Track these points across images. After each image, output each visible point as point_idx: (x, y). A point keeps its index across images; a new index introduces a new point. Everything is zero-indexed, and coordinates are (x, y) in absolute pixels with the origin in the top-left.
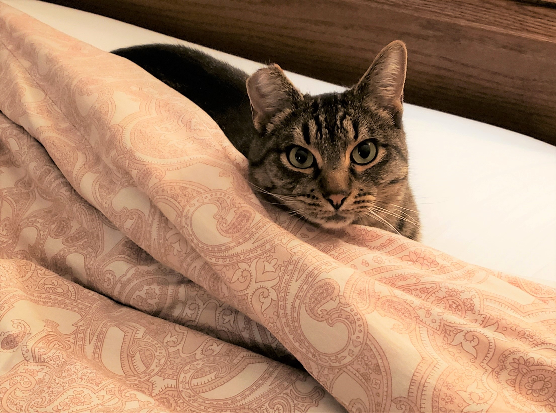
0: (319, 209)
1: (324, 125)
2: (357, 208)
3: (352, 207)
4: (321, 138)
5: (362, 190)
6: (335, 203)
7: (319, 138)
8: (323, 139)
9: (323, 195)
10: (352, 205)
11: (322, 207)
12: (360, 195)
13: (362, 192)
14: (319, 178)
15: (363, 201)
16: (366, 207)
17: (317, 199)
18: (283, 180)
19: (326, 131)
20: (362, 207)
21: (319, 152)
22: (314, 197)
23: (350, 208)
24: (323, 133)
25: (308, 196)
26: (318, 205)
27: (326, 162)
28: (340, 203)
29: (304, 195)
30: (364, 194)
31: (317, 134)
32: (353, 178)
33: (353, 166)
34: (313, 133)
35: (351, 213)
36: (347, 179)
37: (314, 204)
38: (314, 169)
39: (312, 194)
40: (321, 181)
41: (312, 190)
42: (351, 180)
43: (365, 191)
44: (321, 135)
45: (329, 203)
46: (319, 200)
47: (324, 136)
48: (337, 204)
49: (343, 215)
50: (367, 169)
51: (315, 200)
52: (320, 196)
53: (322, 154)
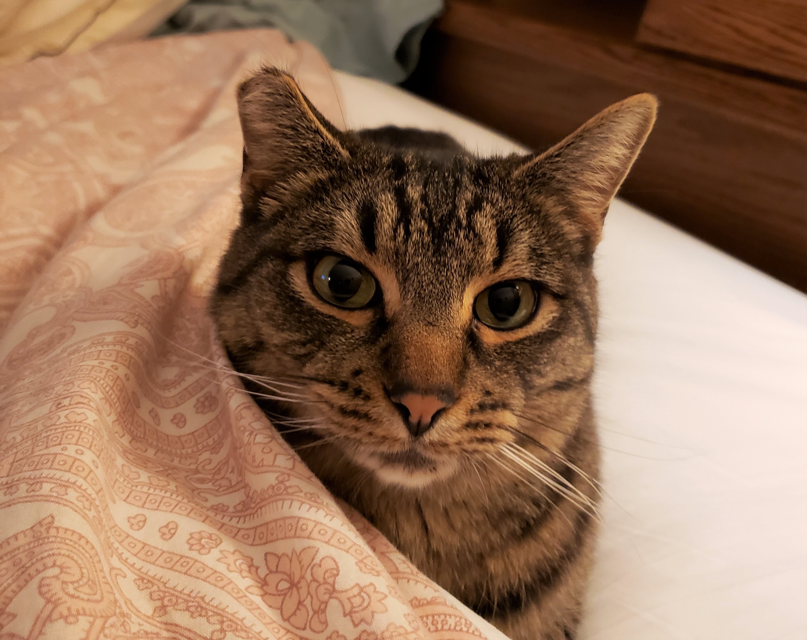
0: (367, 427)
1: (417, 211)
2: (471, 441)
3: (457, 436)
4: (406, 240)
5: (488, 393)
6: (414, 419)
7: (400, 239)
8: (410, 244)
9: (385, 389)
10: (458, 431)
11: (376, 422)
12: (482, 407)
13: (488, 400)
14: (382, 342)
15: (488, 426)
16: (492, 441)
17: (367, 398)
18: (283, 330)
19: (423, 224)
20: (483, 440)
21: (397, 273)
22: (358, 392)
23: (452, 438)
24: (412, 228)
25: (344, 386)
26: (366, 417)
27: (408, 302)
28: (427, 419)
29: (331, 383)
30: (494, 407)
31: (395, 230)
32: (471, 358)
33: (477, 327)
34: (386, 226)
35: (451, 453)
36: (458, 358)
37: (355, 413)
38: (374, 316)
39: (354, 383)
40: (385, 350)
41: (357, 373)
42: (465, 363)
43: (496, 397)
44: (408, 233)
45: (397, 414)
46: (370, 403)
47: (415, 236)
48: (419, 423)
49: (429, 454)
50: (508, 342)
51: (361, 402)
52: (377, 393)
53: (404, 281)
